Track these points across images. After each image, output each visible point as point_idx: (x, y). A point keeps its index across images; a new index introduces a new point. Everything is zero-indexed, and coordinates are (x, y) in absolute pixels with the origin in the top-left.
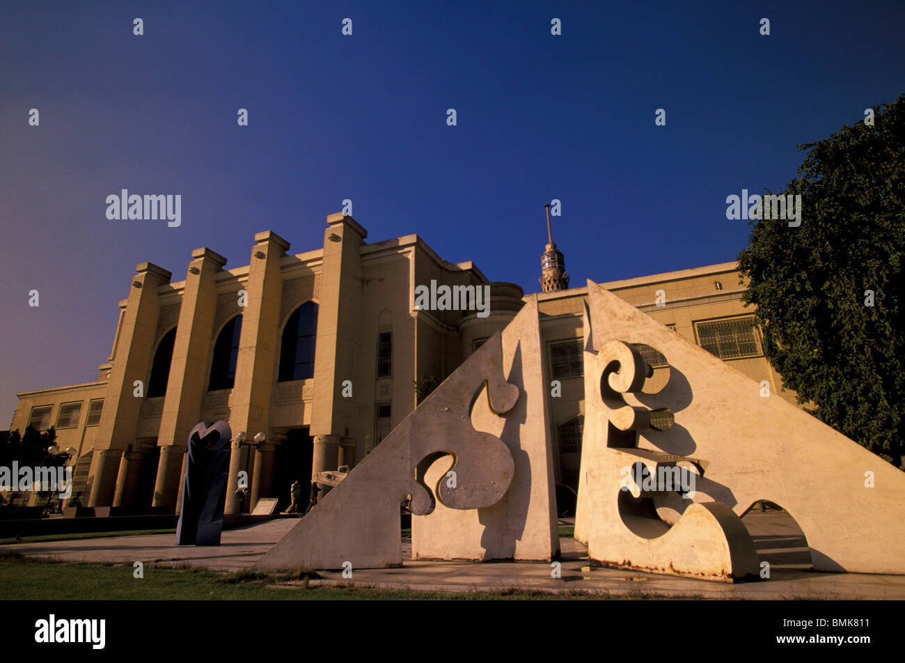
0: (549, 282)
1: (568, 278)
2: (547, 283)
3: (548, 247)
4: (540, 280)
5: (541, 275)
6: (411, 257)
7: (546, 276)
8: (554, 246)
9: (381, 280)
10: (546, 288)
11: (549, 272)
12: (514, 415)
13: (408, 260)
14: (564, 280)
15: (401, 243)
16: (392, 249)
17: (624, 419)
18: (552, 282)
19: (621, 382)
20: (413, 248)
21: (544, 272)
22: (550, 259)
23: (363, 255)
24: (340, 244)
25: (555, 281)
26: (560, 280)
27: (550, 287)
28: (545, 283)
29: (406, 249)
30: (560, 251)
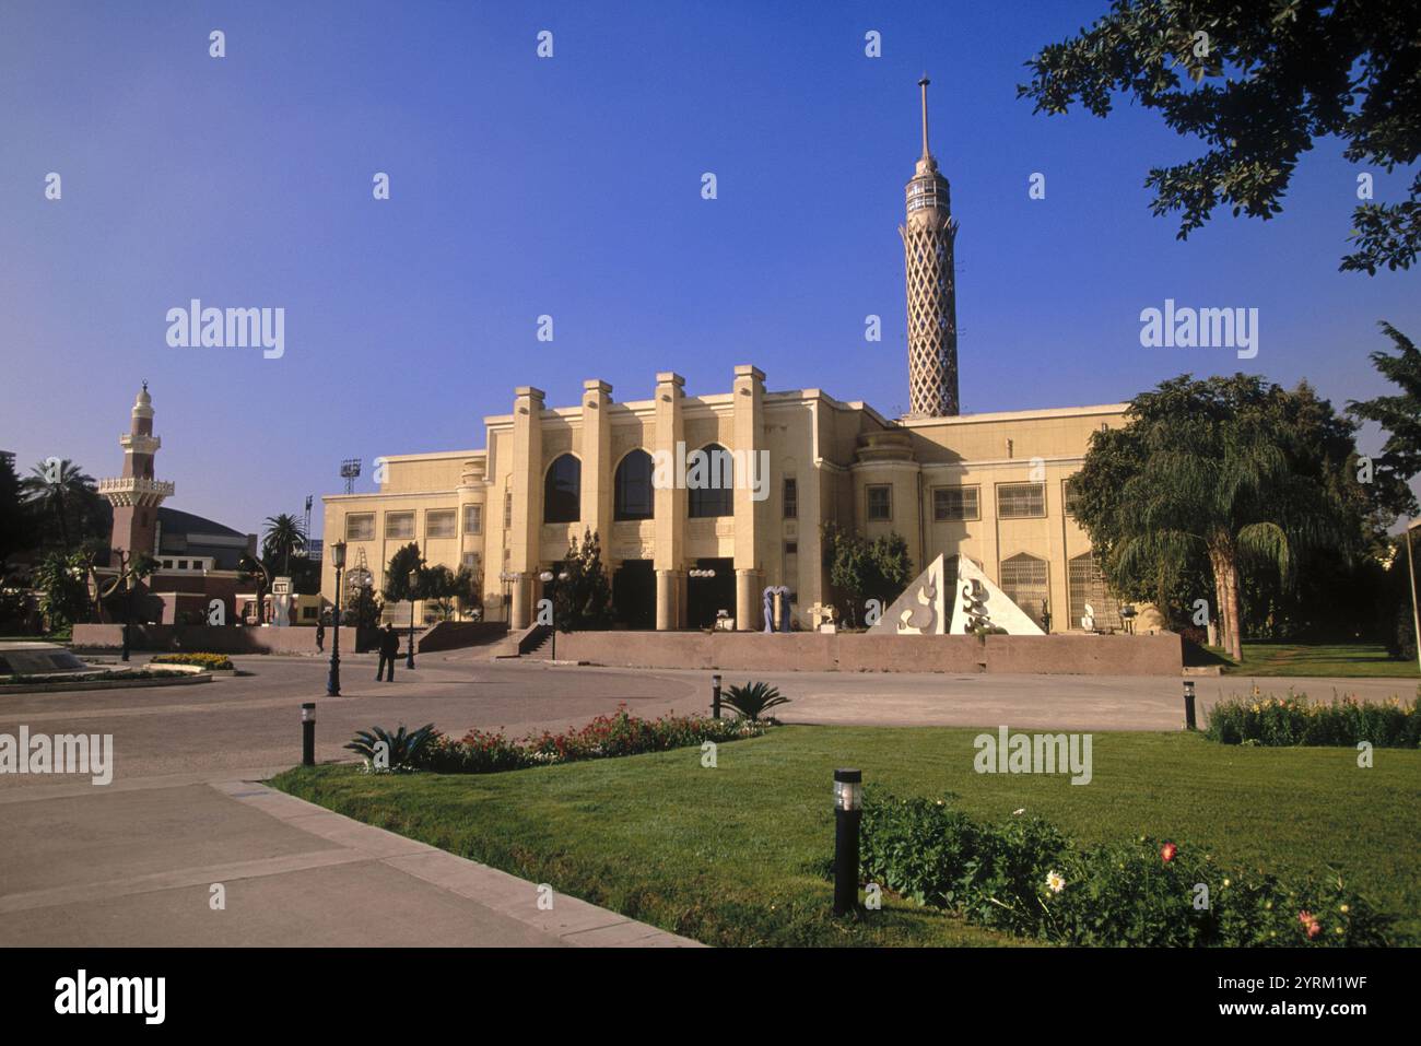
0: (919, 235)
1: (955, 229)
2: (915, 237)
3: (921, 167)
4: (901, 230)
5: (904, 222)
6: (814, 408)
7: (912, 224)
8: (933, 165)
9: (784, 428)
10: (912, 246)
11: (919, 216)
12: (933, 598)
13: (809, 411)
14: (947, 232)
15: (805, 396)
16: (794, 400)
17: (968, 604)
18: (924, 235)
19: (969, 592)
20: (815, 402)
21: (910, 216)
22: (923, 190)
23: (765, 403)
24: (750, 398)
25: (929, 233)
26: (938, 233)
27: (920, 244)
28: (911, 237)
29: (810, 402)
30: (944, 175)
